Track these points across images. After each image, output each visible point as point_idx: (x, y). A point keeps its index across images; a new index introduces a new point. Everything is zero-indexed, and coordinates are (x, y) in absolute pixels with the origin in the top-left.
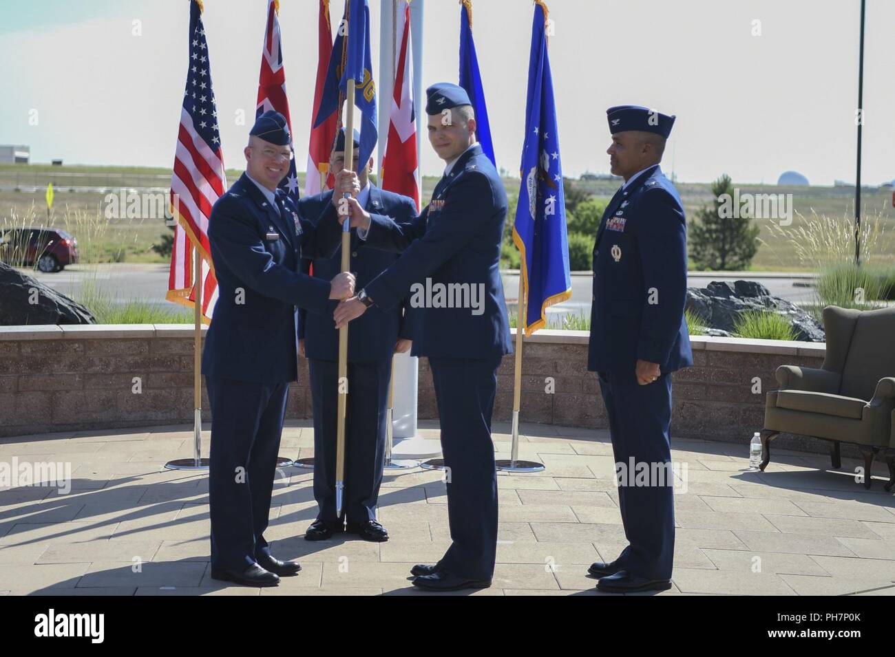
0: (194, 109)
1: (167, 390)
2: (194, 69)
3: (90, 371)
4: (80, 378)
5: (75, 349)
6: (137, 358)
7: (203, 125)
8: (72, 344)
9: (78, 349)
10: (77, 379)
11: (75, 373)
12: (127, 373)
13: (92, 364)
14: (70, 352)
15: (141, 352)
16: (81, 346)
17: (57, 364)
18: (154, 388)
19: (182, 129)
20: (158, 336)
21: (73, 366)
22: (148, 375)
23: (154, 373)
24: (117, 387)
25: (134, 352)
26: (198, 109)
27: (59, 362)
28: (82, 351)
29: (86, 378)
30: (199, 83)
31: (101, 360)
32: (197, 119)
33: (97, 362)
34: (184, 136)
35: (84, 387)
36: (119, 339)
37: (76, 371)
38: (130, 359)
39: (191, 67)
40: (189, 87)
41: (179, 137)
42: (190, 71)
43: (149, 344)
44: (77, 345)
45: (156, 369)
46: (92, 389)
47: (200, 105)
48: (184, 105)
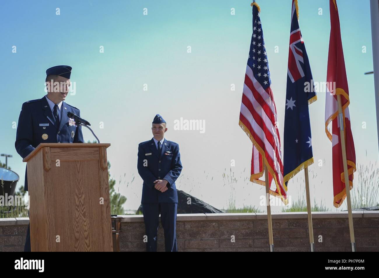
0: (254, 65)
1: (265, 249)
2: (254, 43)
3: (222, 238)
4: (217, 241)
5: (213, 226)
6: (247, 231)
7: (259, 75)
8: (212, 223)
9: (215, 226)
10: (216, 242)
11: (214, 239)
12: (243, 239)
13: (223, 234)
14: (211, 228)
15: (249, 227)
16: (217, 224)
17: (204, 234)
18: (257, 248)
19: (247, 77)
20: (258, 218)
21: (213, 235)
22: (254, 240)
23: (257, 239)
24: (237, 246)
25: (246, 227)
26: (257, 66)
27: (205, 233)
28: (217, 227)
29: (220, 241)
30: (257, 51)
31: (228, 232)
32: (255, 72)
33: (226, 233)
34: (248, 81)
35: (219, 247)
36: (237, 220)
37: (215, 238)
38: (244, 231)
39: (252, 42)
40: (251, 53)
41: (245, 82)
42: (252, 44)
43: (253, 223)
44: (214, 224)
45: (258, 237)
46: (224, 248)
47: (257, 64)
48: (248, 64)
